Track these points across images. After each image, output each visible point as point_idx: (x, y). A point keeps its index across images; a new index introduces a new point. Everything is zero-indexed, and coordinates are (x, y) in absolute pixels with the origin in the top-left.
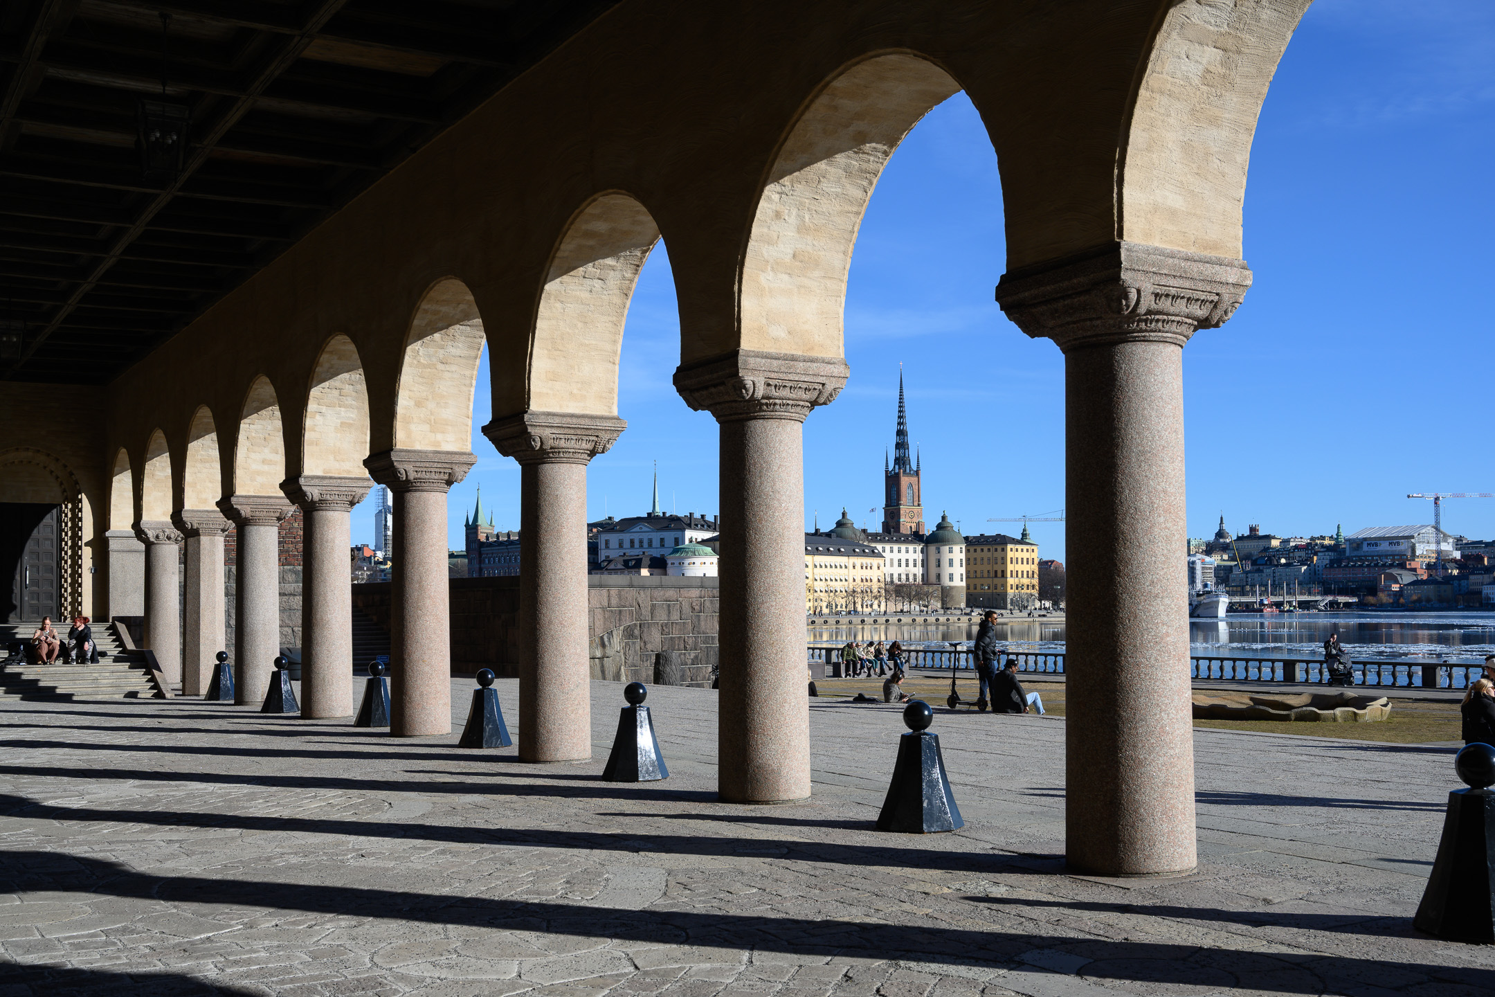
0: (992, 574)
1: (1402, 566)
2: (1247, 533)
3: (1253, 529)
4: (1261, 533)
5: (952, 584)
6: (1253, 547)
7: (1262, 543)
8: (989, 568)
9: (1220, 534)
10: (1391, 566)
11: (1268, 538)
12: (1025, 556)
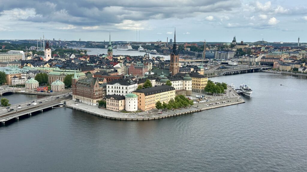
0: (197, 84)
5: (189, 90)
8: (196, 83)
12: (205, 80)
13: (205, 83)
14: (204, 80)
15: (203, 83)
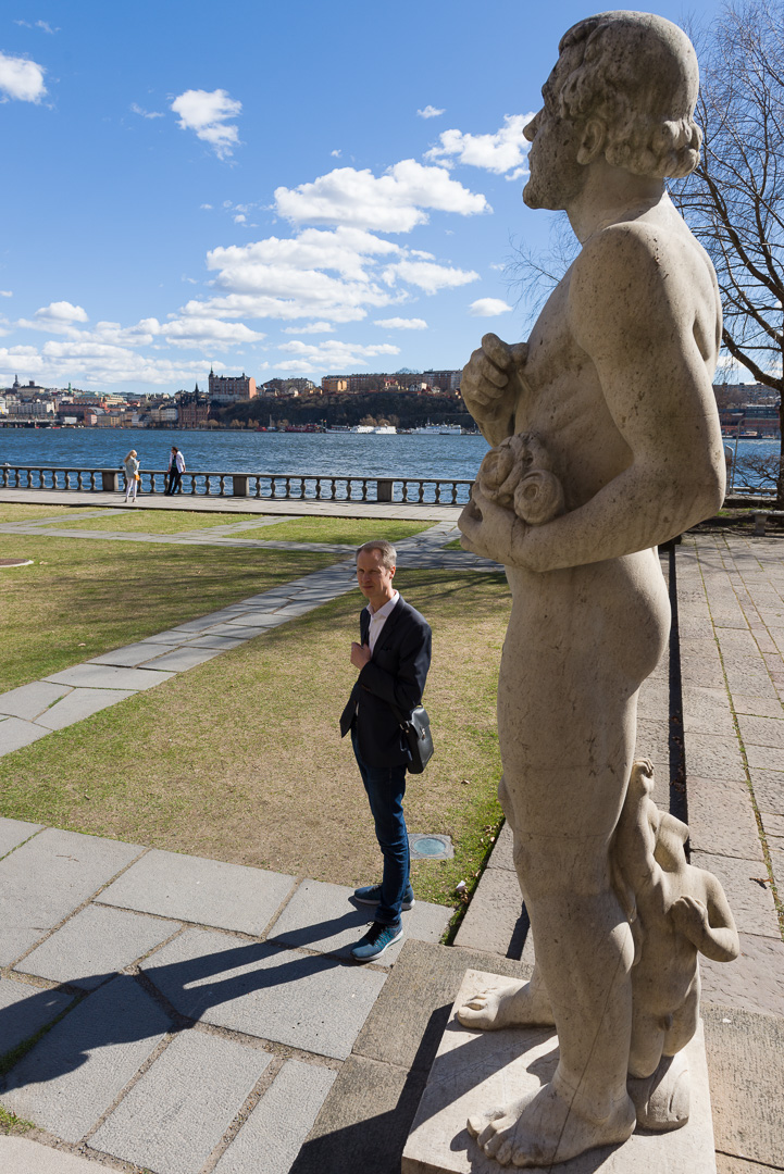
1: (98, 406)
2: (28, 384)
3: (32, 383)
4: (36, 385)
6: (30, 392)
7: (35, 391)
9: (16, 385)
10: (93, 405)
11: (39, 388)
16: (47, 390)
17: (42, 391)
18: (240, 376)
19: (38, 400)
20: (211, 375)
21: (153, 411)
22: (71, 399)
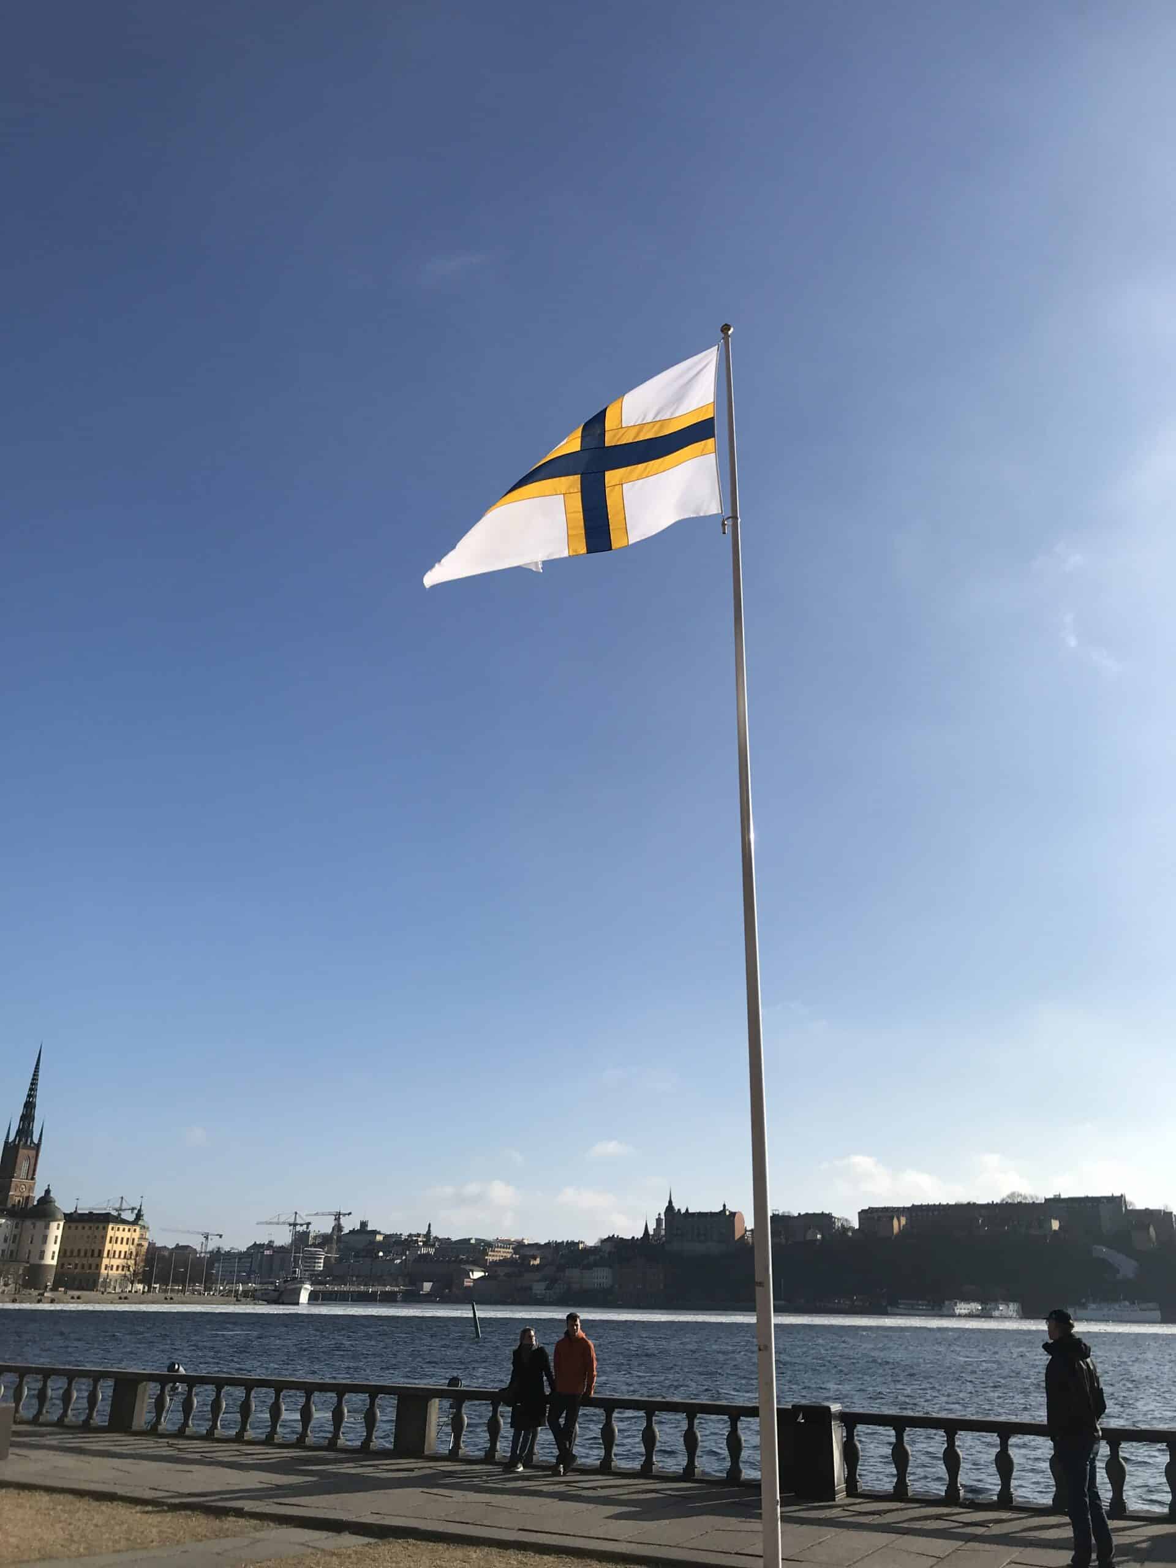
0: (89, 1253)
1: (475, 1262)
2: (358, 1227)
3: (364, 1224)
4: (369, 1228)
5: (42, 1261)
6: (361, 1240)
7: (370, 1238)
8: (87, 1246)
9: (337, 1227)
11: (375, 1233)
12: (126, 1235)
13: (124, 1248)
14: (120, 1234)
15: (118, 1247)
16: (386, 1237)
17: (379, 1238)
18: (718, 1209)
19: (381, 1254)
20: (670, 1208)
21: (568, 1272)
22: (432, 1251)
